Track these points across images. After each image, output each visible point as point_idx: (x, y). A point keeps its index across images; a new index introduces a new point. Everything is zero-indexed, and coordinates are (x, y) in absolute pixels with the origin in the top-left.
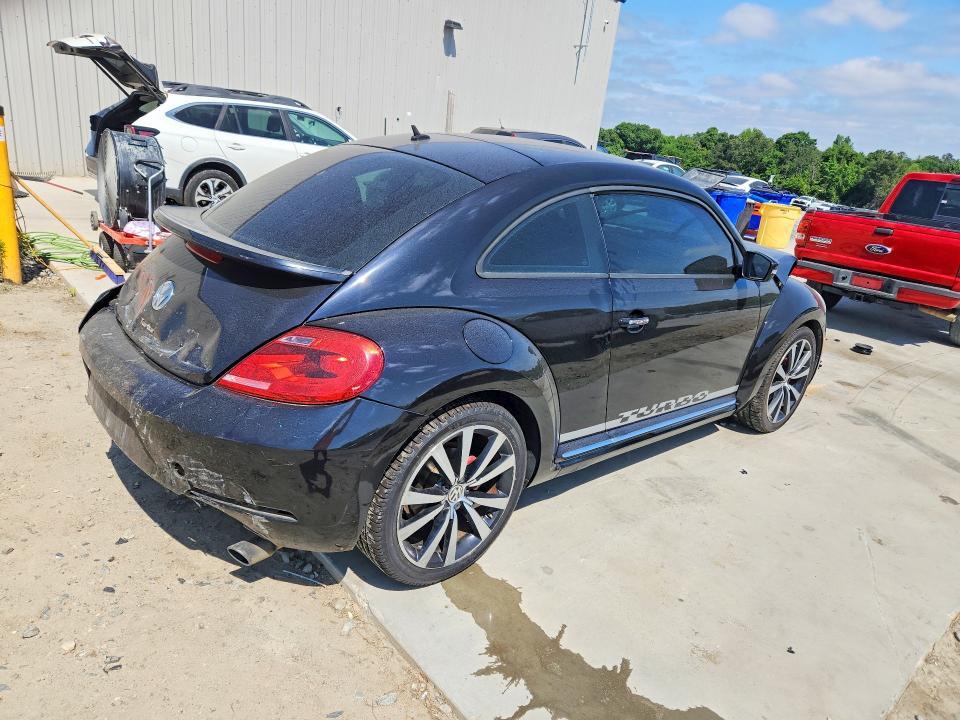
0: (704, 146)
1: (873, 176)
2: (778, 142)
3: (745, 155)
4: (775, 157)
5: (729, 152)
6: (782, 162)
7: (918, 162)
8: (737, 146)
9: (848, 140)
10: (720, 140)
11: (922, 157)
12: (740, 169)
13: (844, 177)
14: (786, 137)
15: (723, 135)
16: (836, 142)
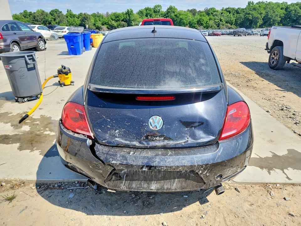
0: (25, 17)
1: (83, 21)
2: (50, 13)
3: (42, 19)
4: (52, 18)
5: (36, 18)
6: (55, 20)
7: (91, 15)
8: (38, 16)
9: (70, 10)
10: (30, 14)
11: (92, 14)
12: (42, 24)
13: (75, 22)
14: (52, 11)
15: (30, 13)
16: (68, 11)
